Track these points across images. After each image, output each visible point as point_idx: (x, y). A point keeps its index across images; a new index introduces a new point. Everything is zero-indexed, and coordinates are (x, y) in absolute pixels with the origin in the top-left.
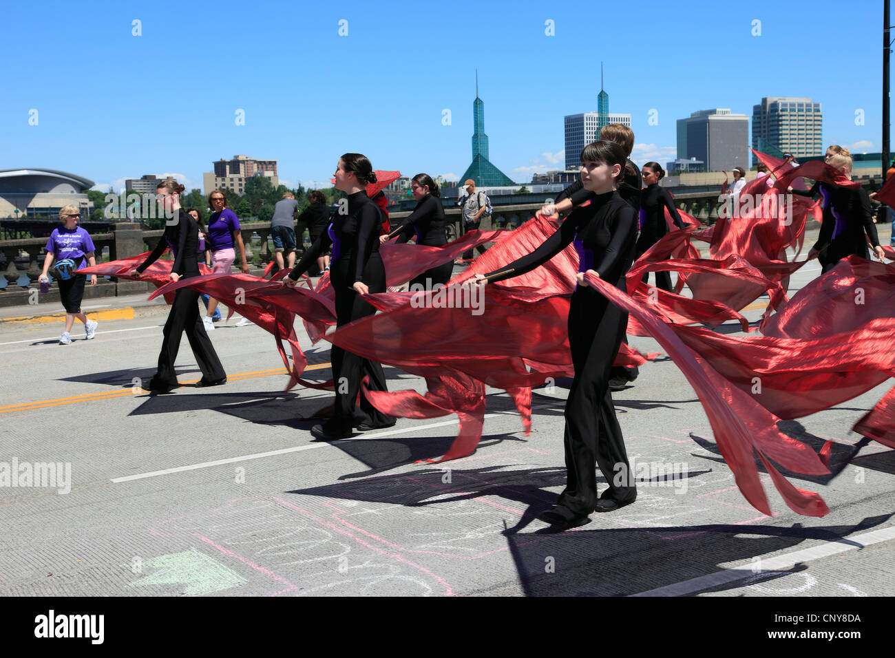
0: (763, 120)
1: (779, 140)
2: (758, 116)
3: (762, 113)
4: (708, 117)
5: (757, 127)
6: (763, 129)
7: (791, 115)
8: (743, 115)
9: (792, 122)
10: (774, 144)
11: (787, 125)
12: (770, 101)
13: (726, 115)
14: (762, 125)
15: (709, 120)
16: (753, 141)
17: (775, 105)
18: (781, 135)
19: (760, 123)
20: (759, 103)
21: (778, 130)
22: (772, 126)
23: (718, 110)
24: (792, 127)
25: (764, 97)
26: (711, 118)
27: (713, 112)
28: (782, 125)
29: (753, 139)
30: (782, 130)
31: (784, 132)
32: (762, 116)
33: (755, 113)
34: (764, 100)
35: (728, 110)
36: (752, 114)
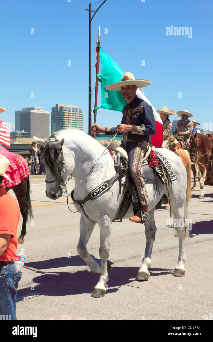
0: (56, 114)
1: (63, 124)
2: (54, 112)
3: (56, 111)
4: (30, 111)
5: (53, 118)
6: (56, 119)
7: (69, 113)
8: (48, 111)
9: (69, 117)
10: (61, 126)
11: (67, 117)
12: (60, 105)
13: (39, 110)
14: (56, 117)
15: (31, 112)
16: (51, 124)
17: (62, 108)
18: (65, 122)
19: (55, 115)
20: (54, 106)
21: (63, 120)
22: (60, 117)
23: (35, 108)
24: (69, 119)
25: (57, 103)
26: (32, 111)
27: (33, 109)
28: (65, 117)
29: (51, 123)
30: (65, 120)
31: (66, 121)
32: (56, 112)
33: (53, 111)
34: (57, 105)
35: (40, 108)
36: (51, 111)
